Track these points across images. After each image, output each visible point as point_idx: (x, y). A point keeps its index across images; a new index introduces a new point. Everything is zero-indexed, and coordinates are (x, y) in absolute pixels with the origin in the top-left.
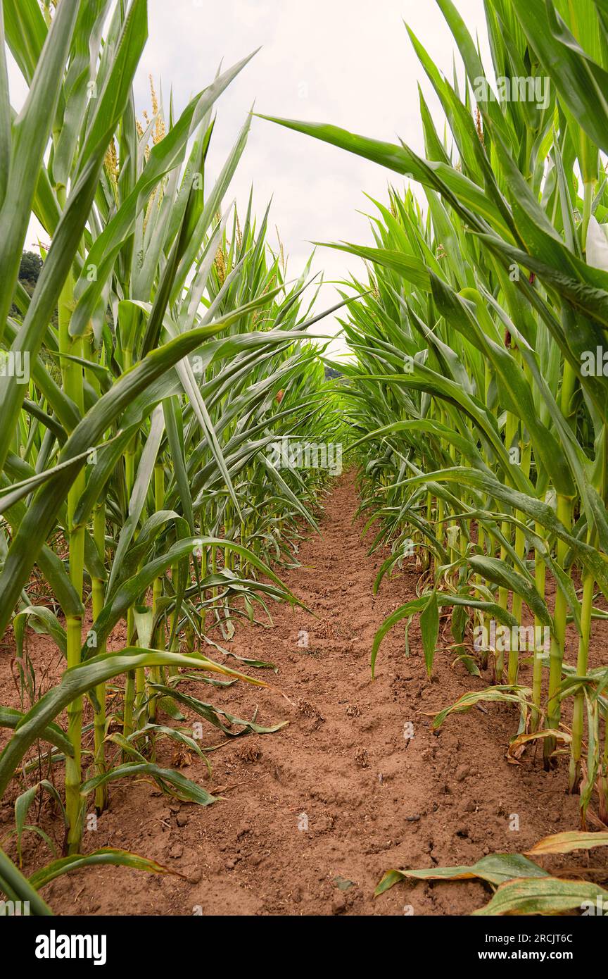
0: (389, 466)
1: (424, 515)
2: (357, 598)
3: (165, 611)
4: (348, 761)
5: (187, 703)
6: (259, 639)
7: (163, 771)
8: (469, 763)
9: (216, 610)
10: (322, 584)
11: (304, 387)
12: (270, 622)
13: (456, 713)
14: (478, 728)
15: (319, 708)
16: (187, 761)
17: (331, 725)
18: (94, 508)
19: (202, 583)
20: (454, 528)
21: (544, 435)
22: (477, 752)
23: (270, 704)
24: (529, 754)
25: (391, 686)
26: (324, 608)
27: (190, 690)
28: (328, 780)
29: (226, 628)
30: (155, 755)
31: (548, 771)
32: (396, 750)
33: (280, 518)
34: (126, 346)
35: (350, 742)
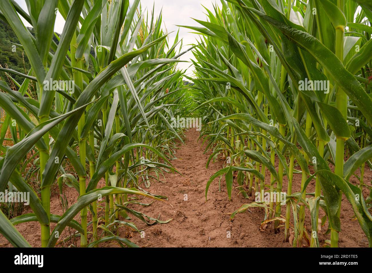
0: (212, 118)
1: (226, 137)
2: (199, 170)
3: (121, 175)
4: (197, 233)
5: (131, 212)
6: (160, 187)
7: (121, 239)
8: (245, 232)
9: (143, 176)
10: (185, 165)
11: (177, 87)
12: (164, 180)
13: (239, 213)
14: (248, 218)
15: (185, 213)
16: (132, 235)
17: (190, 219)
18: (89, 132)
19: (136, 164)
20: (238, 141)
21: (273, 100)
22: (248, 227)
23: (165, 212)
24: (269, 227)
25: (214, 204)
26: (186, 175)
27: (133, 208)
28: (189, 241)
29: (147, 183)
30: (118, 233)
31: (276, 234)
32: (216, 228)
33: (168, 140)
34: (100, 65)
35: (198, 226)
